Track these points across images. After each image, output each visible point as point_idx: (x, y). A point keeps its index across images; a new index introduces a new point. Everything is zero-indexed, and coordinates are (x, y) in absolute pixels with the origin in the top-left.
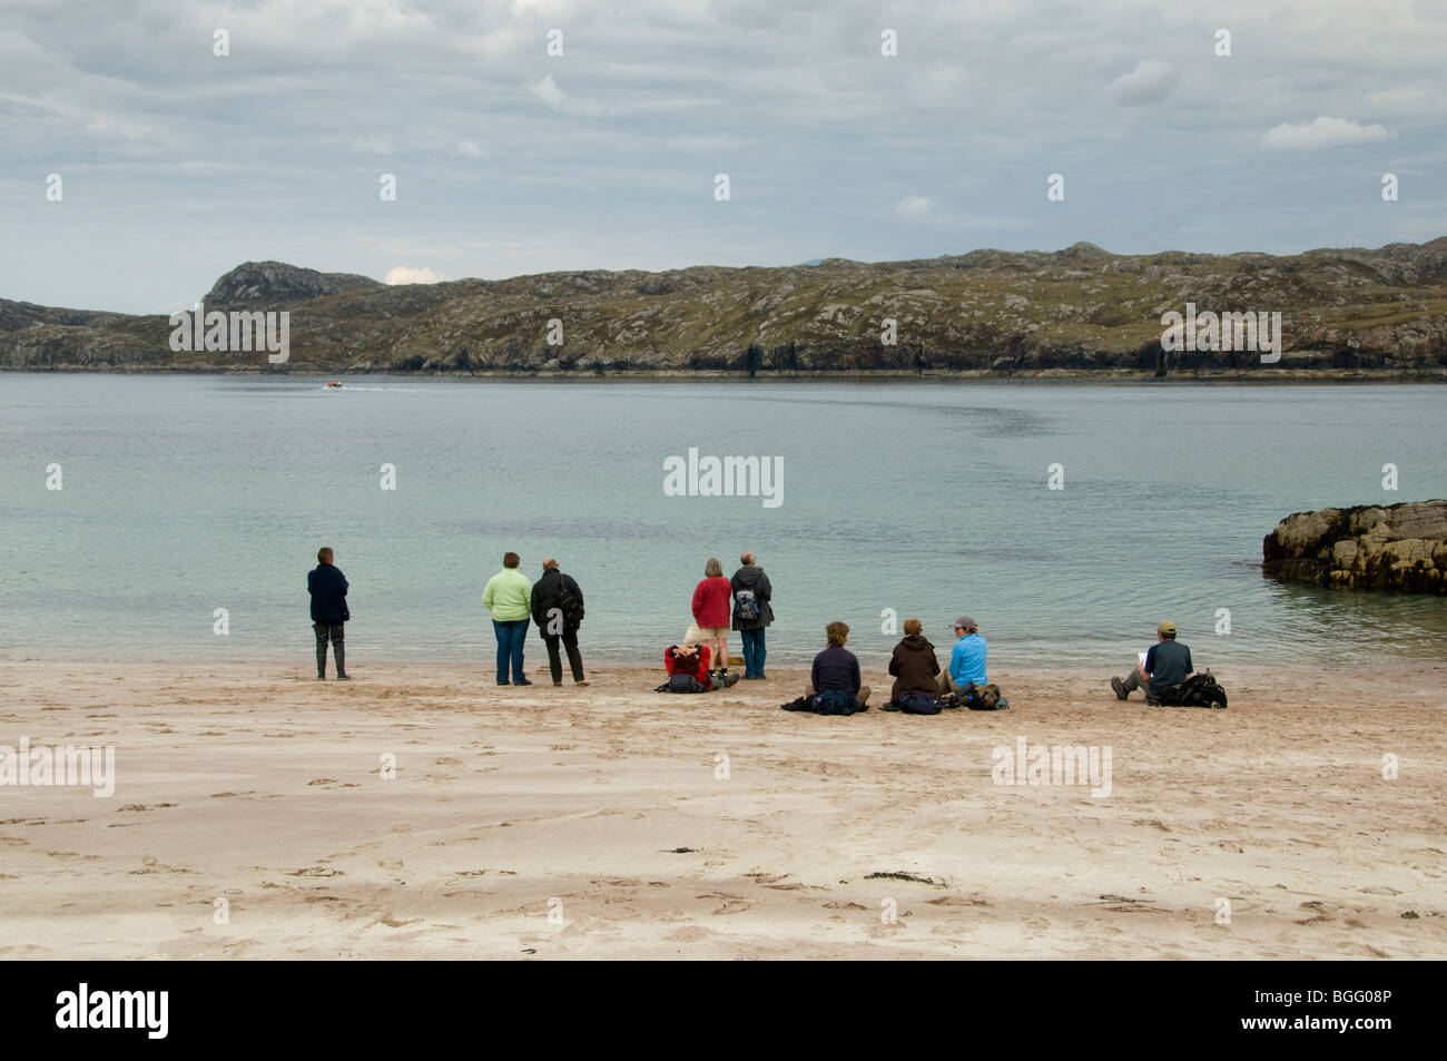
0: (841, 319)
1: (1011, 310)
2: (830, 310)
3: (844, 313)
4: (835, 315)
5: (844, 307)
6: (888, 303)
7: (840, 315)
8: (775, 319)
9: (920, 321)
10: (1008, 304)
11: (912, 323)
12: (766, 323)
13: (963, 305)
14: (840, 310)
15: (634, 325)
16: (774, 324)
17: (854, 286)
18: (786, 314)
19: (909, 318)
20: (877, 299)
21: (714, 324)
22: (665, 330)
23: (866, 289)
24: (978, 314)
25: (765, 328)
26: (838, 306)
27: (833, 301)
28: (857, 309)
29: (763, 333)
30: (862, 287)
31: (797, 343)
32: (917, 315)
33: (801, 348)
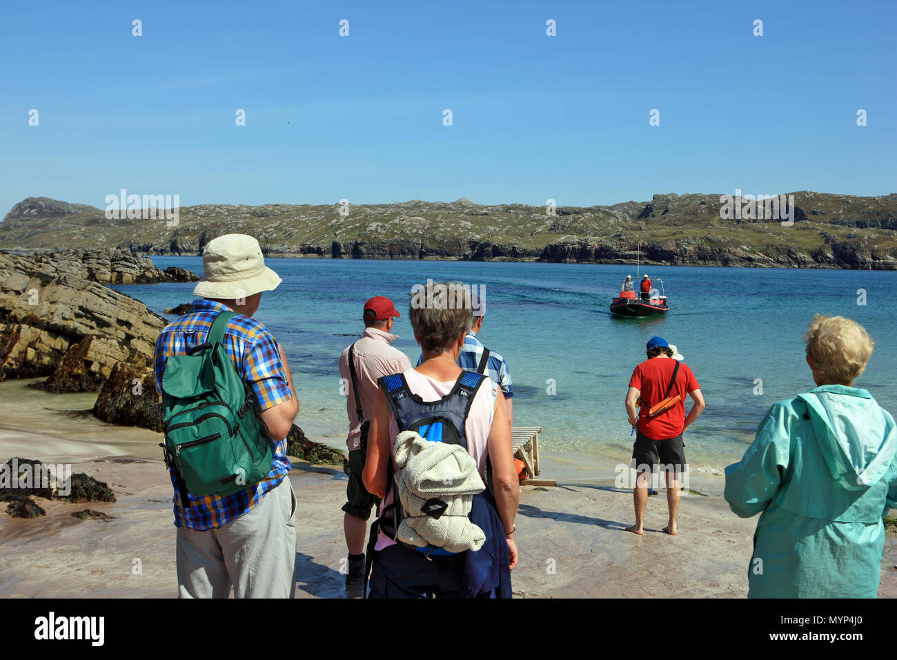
0: (380, 230)
1: (464, 227)
2: (374, 226)
3: (381, 227)
4: (377, 228)
5: (380, 224)
6: (402, 222)
7: (379, 228)
8: (344, 229)
9: (420, 232)
10: (463, 225)
11: (416, 233)
12: (339, 231)
13: (440, 224)
14: (378, 225)
15: (268, 230)
16: (344, 232)
17: (381, 214)
18: (349, 227)
19: (415, 231)
20: (397, 221)
21: (310, 231)
22: (284, 233)
23: (388, 216)
24: (449, 229)
25: (339, 233)
26: (378, 224)
27: (374, 221)
28: (387, 225)
29: (339, 237)
30: (386, 214)
31: (359, 242)
32: (418, 229)
33: (361, 244)
